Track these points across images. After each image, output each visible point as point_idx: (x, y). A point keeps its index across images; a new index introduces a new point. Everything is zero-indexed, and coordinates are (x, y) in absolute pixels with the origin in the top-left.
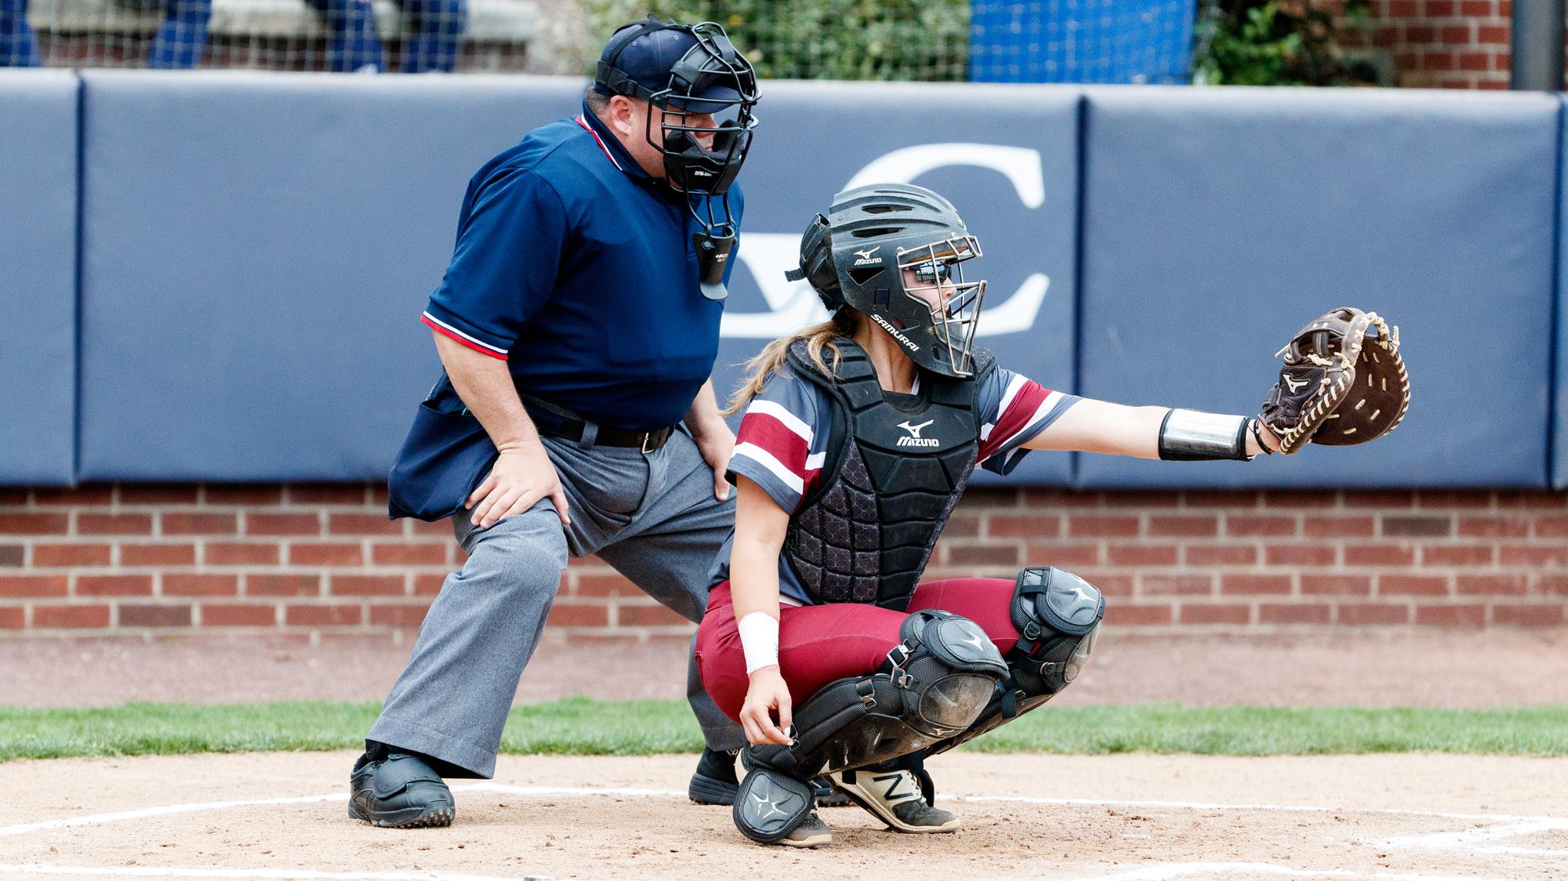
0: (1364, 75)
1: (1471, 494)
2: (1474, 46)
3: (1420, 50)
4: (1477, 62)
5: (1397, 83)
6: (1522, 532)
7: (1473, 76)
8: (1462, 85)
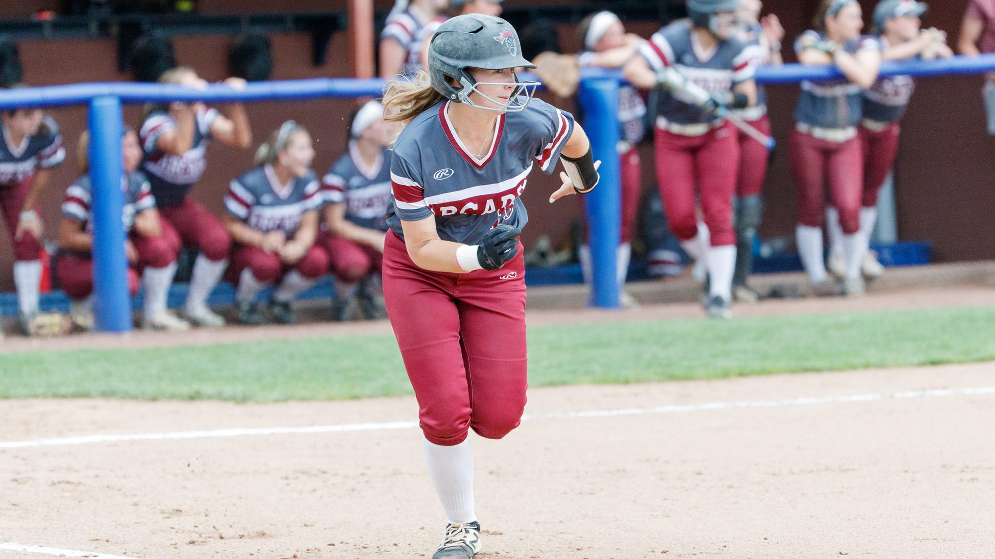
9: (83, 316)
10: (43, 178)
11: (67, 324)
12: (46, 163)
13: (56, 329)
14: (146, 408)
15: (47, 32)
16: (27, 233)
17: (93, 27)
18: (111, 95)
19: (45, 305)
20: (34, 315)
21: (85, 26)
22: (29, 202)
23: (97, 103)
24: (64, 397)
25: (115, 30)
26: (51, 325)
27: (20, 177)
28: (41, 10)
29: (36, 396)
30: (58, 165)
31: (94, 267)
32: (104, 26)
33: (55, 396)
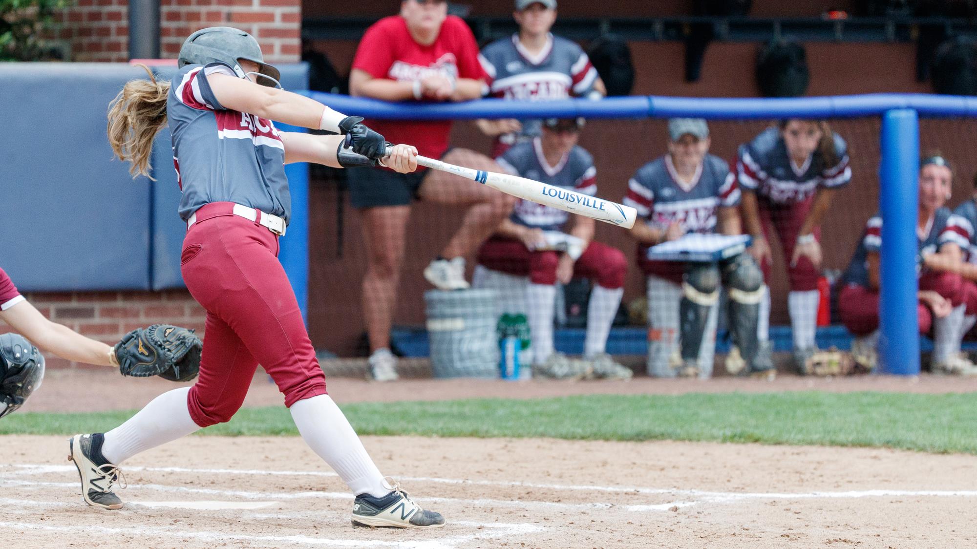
0: (55, 55)
1: (107, 294)
2: (113, 38)
3: (85, 40)
4: (115, 47)
5: (73, 60)
6: (136, 315)
7: (114, 55)
8: (108, 60)
9: (866, 356)
10: (825, 198)
11: (846, 363)
12: (830, 182)
13: (835, 369)
14: (935, 461)
15: (839, 34)
16: (804, 259)
17: (891, 30)
18: (909, 107)
19: (823, 341)
20: (809, 350)
21: (882, 27)
22: (809, 224)
23: (892, 115)
24: (843, 445)
25: (915, 34)
26: (830, 363)
27: (801, 197)
28: (832, 10)
29: (811, 443)
30: (845, 185)
31: (881, 299)
32: (902, 30)
33: (833, 443)
